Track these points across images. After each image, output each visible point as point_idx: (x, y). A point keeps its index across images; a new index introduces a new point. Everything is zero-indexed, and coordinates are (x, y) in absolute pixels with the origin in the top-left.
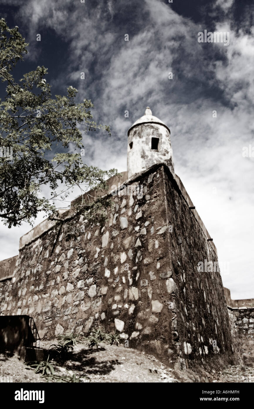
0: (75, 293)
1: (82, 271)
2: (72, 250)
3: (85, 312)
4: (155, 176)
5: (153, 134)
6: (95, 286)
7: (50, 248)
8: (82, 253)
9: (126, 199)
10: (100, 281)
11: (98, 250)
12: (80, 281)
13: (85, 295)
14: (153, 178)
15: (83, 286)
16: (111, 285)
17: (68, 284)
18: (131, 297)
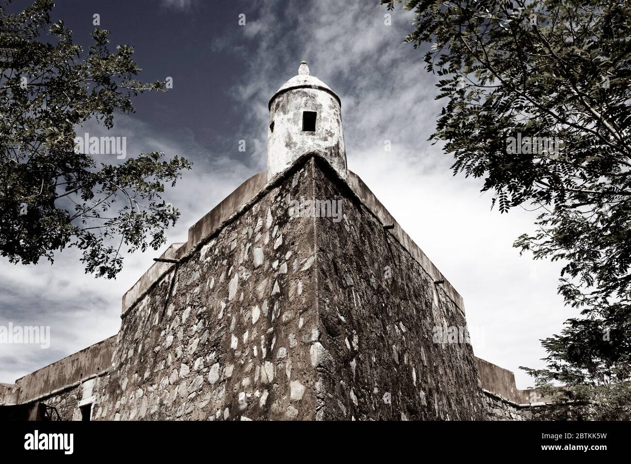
0: (190, 379)
1: (202, 342)
2: (189, 309)
3: (202, 408)
4: (302, 175)
5: (306, 106)
6: (218, 365)
7: (161, 309)
8: (201, 313)
9: (262, 217)
10: (225, 355)
11: (223, 305)
12: (198, 359)
13: (204, 381)
14: (300, 178)
15: (202, 367)
16: (239, 362)
17: (182, 365)
18: (264, 379)
